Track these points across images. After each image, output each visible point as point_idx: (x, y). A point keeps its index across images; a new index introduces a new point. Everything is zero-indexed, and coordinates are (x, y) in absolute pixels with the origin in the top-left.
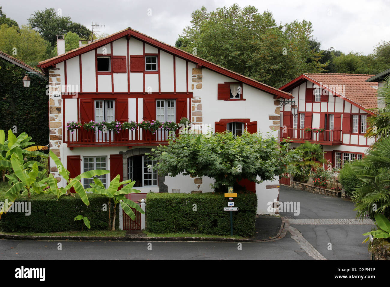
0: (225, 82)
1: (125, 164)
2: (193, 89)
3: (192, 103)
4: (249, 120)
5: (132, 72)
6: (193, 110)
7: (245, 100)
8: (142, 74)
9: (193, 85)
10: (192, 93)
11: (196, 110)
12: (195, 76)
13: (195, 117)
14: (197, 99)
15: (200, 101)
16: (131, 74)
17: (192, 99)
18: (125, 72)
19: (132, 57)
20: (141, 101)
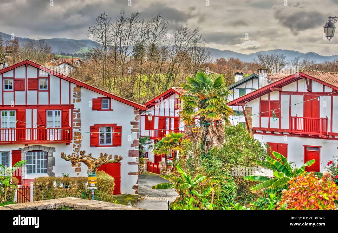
0: (98, 98)
1: (23, 157)
2: (74, 102)
3: (73, 112)
4: (116, 125)
5: (28, 90)
6: (74, 117)
7: (113, 110)
8: (36, 91)
9: (74, 100)
10: (73, 105)
11: (76, 118)
12: (76, 93)
13: (76, 123)
14: (77, 109)
15: (79, 111)
16: (28, 92)
17: (73, 110)
18: (24, 90)
19: (29, 79)
20: (35, 111)
